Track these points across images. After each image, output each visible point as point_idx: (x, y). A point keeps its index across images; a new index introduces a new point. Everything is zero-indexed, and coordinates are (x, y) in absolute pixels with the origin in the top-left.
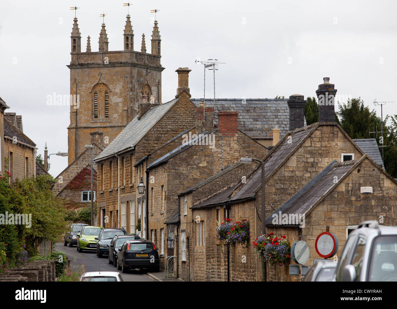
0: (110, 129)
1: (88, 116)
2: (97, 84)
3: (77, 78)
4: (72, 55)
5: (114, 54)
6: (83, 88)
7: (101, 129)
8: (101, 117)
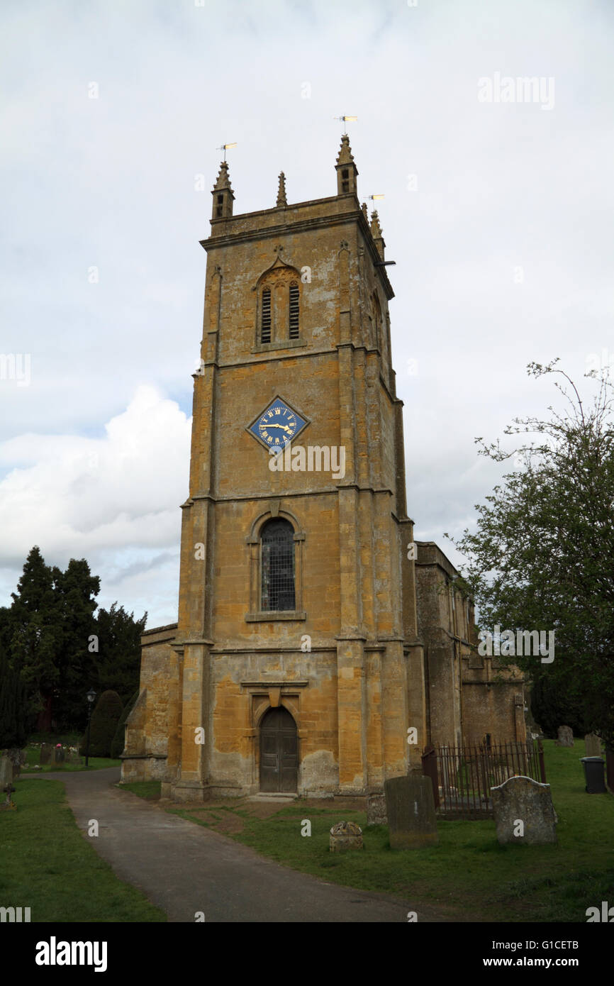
0: (304, 361)
1: (245, 340)
2: (271, 270)
3: (223, 266)
4: (213, 223)
6: (236, 283)
7: (280, 363)
8: (280, 338)
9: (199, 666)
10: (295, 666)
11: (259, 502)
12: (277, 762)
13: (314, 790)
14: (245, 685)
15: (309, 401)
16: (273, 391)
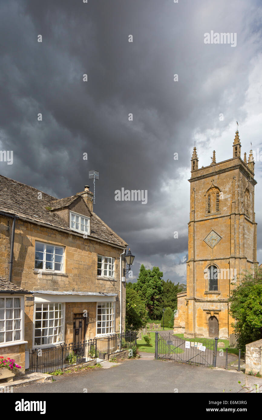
0: (221, 219)
1: (203, 213)
2: (210, 188)
3: (195, 188)
4: (191, 172)
5: (224, 163)
6: (200, 193)
7: (213, 220)
8: (213, 211)
9: (192, 305)
10: (217, 306)
11: (208, 261)
12: (213, 330)
13: (222, 337)
14: (204, 310)
15: (222, 231)
16: (211, 229)
